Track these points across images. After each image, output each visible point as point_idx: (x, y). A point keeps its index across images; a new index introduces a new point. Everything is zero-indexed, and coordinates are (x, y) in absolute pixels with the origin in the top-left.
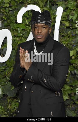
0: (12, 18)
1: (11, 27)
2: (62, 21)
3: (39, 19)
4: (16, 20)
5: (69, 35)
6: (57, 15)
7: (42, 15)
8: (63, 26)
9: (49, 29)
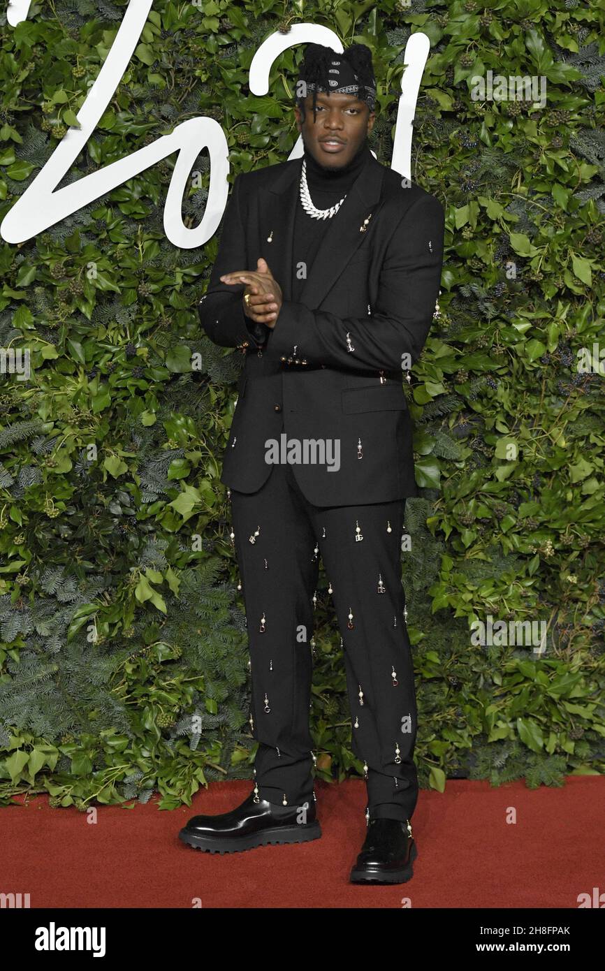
0: (229, 74)
1: (224, 109)
2: (426, 87)
3: (334, 77)
4: (244, 82)
5: (452, 146)
6: (407, 65)
7: (344, 62)
8: (431, 108)
9: (368, 120)
